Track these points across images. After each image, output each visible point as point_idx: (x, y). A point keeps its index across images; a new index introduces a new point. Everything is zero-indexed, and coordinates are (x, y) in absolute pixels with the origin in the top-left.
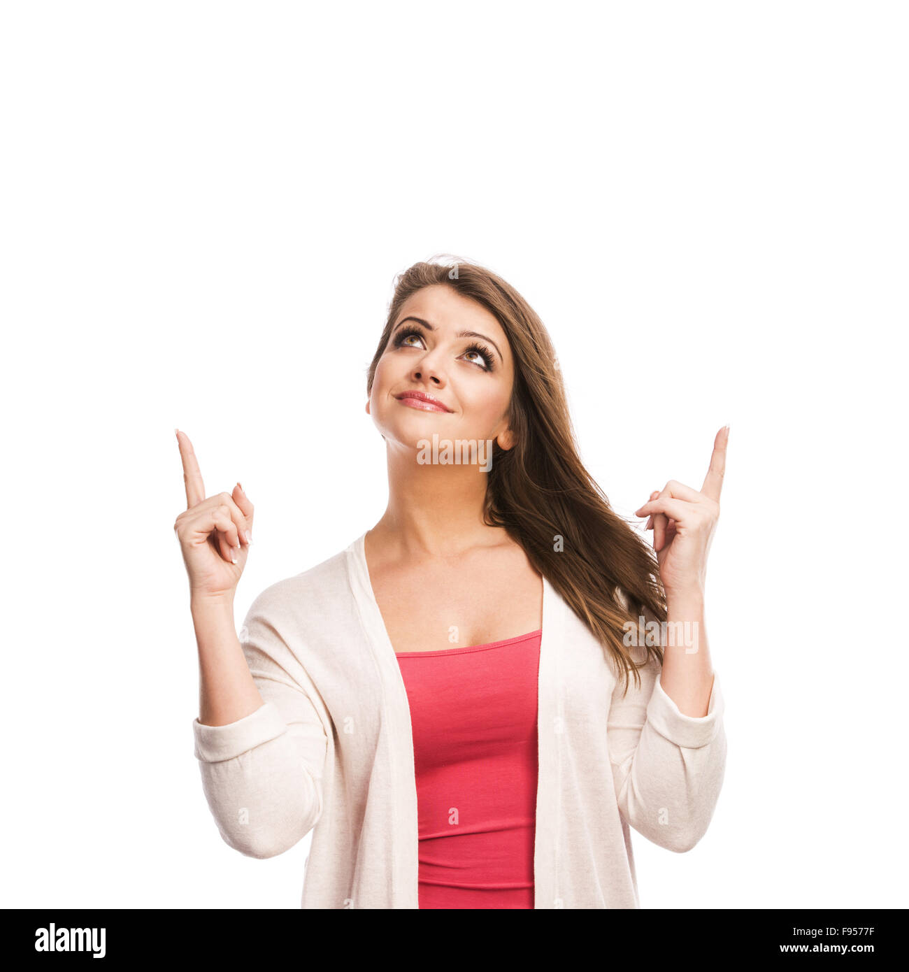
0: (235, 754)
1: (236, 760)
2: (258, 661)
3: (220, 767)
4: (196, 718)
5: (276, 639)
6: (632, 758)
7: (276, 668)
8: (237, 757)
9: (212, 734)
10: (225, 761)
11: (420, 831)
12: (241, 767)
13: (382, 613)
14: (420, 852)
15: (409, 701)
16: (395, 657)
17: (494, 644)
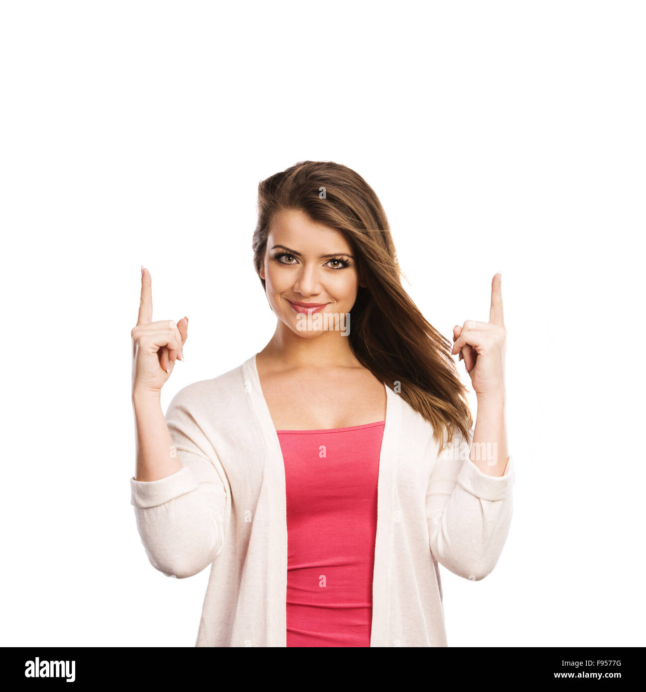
0: (162, 502)
1: (163, 506)
2: (177, 438)
3: (151, 511)
4: (133, 477)
5: (190, 422)
6: (443, 513)
7: (190, 443)
8: (164, 504)
9: (147, 487)
10: (155, 507)
11: (289, 563)
12: (167, 511)
13: (268, 404)
14: (288, 579)
15: (285, 464)
16: (276, 433)
17: (350, 428)
